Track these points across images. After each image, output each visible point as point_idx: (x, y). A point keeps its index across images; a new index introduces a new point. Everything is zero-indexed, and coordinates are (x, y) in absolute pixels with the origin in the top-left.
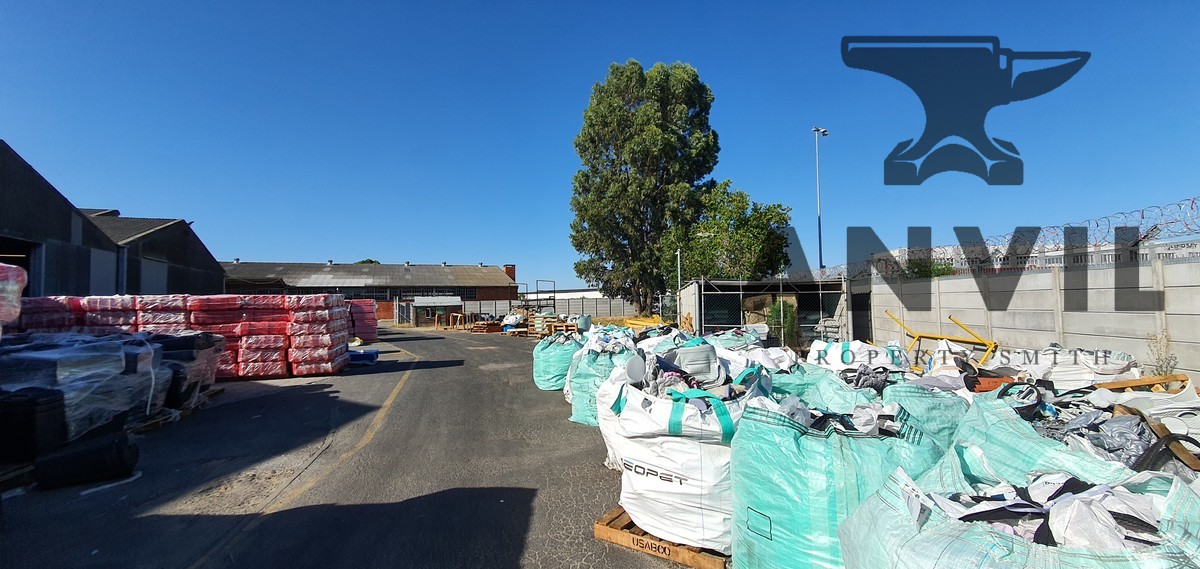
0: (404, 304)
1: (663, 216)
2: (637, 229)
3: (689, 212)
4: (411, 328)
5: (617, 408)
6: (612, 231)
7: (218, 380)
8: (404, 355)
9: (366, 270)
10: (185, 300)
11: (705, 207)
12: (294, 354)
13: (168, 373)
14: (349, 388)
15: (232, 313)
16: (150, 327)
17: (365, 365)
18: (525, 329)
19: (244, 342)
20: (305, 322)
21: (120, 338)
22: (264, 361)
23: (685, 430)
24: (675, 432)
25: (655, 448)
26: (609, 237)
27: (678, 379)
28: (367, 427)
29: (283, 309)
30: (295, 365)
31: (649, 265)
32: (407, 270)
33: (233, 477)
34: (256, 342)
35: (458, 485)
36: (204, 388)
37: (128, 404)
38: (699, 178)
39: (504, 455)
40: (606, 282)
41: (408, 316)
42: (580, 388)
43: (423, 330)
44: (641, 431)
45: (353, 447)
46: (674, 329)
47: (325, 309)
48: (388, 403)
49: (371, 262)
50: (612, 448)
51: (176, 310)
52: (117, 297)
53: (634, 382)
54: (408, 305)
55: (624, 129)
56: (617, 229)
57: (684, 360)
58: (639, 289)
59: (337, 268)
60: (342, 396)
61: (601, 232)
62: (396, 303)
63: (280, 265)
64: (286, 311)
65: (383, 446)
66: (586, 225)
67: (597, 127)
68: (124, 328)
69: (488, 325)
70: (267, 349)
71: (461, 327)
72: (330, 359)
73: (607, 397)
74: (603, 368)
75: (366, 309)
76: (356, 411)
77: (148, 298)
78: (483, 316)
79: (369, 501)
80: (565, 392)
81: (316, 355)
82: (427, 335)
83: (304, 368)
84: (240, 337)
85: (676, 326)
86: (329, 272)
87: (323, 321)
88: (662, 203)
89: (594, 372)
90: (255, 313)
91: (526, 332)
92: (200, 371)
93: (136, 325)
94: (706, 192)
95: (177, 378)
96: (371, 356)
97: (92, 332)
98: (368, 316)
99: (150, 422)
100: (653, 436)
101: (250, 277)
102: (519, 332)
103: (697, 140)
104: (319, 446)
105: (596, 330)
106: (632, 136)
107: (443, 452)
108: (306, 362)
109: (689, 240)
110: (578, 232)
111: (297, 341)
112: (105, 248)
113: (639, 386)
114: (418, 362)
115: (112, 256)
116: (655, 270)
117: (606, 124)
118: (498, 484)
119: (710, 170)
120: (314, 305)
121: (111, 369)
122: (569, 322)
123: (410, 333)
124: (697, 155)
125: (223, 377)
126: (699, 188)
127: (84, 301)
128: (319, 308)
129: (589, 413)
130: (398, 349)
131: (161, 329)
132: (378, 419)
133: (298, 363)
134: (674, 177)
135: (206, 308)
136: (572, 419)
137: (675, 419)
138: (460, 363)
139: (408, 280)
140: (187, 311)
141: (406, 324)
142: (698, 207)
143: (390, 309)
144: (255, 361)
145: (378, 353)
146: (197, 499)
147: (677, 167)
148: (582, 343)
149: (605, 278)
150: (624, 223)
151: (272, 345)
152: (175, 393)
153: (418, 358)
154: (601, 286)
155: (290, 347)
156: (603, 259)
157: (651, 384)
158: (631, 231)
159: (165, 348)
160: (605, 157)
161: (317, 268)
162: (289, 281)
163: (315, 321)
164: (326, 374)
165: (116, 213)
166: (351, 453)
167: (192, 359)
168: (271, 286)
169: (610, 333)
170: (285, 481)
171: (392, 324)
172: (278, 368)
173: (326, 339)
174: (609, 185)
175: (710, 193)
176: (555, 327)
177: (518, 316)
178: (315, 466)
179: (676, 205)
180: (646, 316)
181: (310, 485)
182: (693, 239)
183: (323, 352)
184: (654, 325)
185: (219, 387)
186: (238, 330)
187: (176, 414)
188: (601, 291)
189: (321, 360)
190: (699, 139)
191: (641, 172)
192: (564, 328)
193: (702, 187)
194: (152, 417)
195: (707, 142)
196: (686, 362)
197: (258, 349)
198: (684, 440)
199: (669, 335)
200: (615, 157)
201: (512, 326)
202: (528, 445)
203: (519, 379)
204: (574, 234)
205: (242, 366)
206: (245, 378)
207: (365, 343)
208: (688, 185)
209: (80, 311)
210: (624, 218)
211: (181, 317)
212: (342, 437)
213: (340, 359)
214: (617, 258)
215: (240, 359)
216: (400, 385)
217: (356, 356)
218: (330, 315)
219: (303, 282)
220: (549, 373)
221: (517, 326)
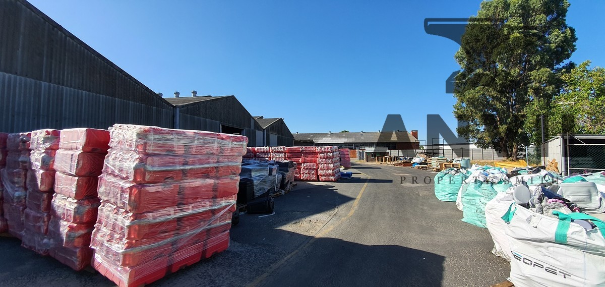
0: (361, 151)
1: (526, 93)
2: (503, 104)
3: (550, 89)
4: (364, 163)
5: (507, 218)
6: (483, 107)
7: (295, 180)
8: (363, 175)
9: (344, 135)
10: (284, 148)
11: (566, 83)
12: (320, 172)
13: (281, 176)
14: (342, 188)
15: (297, 154)
16: (274, 159)
17: (346, 179)
18: (426, 166)
19: (302, 166)
20: (324, 158)
21: (267, 162)
22: (309, 174)
23: (569, 241)
24: (561, 241)
25: (542, 249)
26: (481, 111)
27: (561, 205)
28: (351, 207)
29: (316, 152)
30: (320, 177)
31: (514, 126)
32: (362, 135)
33: (303, 219)
34: (307, 166)
35: (398, 244)
36: (291, 183)
37: (270, 186)
38: (558, 63)
39: (422, 233)
40: (480, 139)
41: (363, 157)
42: (470, 202)
43: (370, 164)
44: (530, 237)
45: (346, 216)
46: (542, 170)
47: (331, 153)
48: (359, 197)
49: (346, 132)
50: (498, 243)
51: (281, 152)
52: (265, 147)
53: (521, 203)
54: (363, 152)
55: (492, 41)
56: (487, 105)
57: (566, 191)
58: (506, 142)
59: (332, 135)
60: (339, 192)
61: (476, 108)
62: (357, 151)
63: (312, 134)
64: (316, 153)
65: (360, 217)
66: (464, 105)
67: (471, 44)
68: (267, 159)
69: (404, 162)
70: (310, 169)
71: (389, 163)
72: (333, 175)
73: (493, 210)
74: (486, 192)
75: (346, 153)
76: (345, 199)
77: (273, 148)
78: (400, 158)
79: (356, 242)
80: (457, 203)
81: (328, 173)
82: (372, 166)
83: (323, 178)
84: (301, 164)
85: (544, 168)
86: (330, 137)
87: (330, 158)
88: (525, 84)
89: (480, 194)
90: (307, 154)
91: (426, 167)
92: (289, 176)
93: (270, 158)
94: (565, 72)
95: (283, 179)
96: (349, 175)
97: (258, 160)
98: (346, 156)
99: (276, 194)
100: (541, 241)
101: (302, 139)
102: (422, 167)
103: (555, 37)
104: (332, 212)
105: (477, 168)
106: (499, 44)
107: (388, 226)
108: (324, 175)
109: (551, 108)
110: (458, 109)
111: (320, 166)
112: (260, 130)
113: (527, 206)
114: (370, 179)
115: (262, 132)
116: (520, 130)
117: (478, 41)
118: (420, 248)
119: (568, 56)
120: (326, 151)
121: (265, 173)
122: (454, 162)
123: (364, 165)
124: (556, 47)
125: (297, 179)
126: (559, 70)
127: (256, 149)
128: (329, 152)
129: (476, 218)
130: (360, 172)
131: (277, 160)
132: (355, 203)
133: (321, 176)
134: (536, 66)
135: (290, 152)
136: (463, 220)
137: (562, 232)
138: (391, 181)
139: (362, 140)
140: (284, 153)
141: (362, 161)
142: (558, 84)
143: (354, 154)
144: (306, 174)
145: (352, 173)
146: (293, 226)
147: (538, 58)
148: (468, 175)
149: (479, 136)
150: (493, 101)
151: (312, 168)
152: (283, 185)
153: (370, 177)
154: (476, 141)
155: (318, 168)
156: (477, 125)
157: (537, 205)
158: (499, 106)
159: (280, 166)
160: (477, 61)
161: (325, 135)
162: (315, 141)
163: (327, 158)
164: (332, 181)
165: (262, 117)
166: (346, 218)
167: (288, 171)
168: (309, 143)
169: (488, 170)
170: (321, 225)
171: (355, 160)
172: (314, 177)
173: (332, 166)
174: (481, 78)
175: (570, 72)
176: (445, 165)
177: (421, 158)
178: (332, 221)
179: (538, 85)
180: (512, 160)
181: (331, 229)
182: (554, 107)
183: (330, 172)
184: (522, 167)
185: (295, 183)
186: (300, 161)
187: (283, 192)
188: (476, 144)
189: (329, 175)
190: (558, 36)
191: (507, 67)
192: (451, 166)
193: (561, 69)
194: (276, 192)
195: (565, 37)
196: (568, 193)
197: (307, 169)
198: (568, 248)
199: (538, 174)
200: (485, 60)
201: (418, 164)
202: (436, 230)
203: (425, 193)
204: (456, 110)
205: (302, 175)
206: (303, 180)
207: (346, 169)
208: (548, 69)
209: (254, 152)
210: (493, 97)
211: (283, 155)
212: (341, 209)
213: (337, 175)
214: (488, 124)
215: (301, 173)
216: (363, 190)
217: (343, 174)
218: (333, 155)
219: (320, 141)
220: (445, 191)
221: (421, 164)
